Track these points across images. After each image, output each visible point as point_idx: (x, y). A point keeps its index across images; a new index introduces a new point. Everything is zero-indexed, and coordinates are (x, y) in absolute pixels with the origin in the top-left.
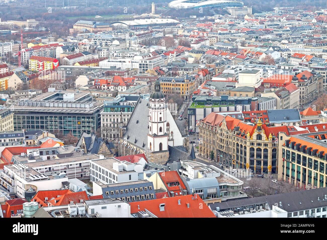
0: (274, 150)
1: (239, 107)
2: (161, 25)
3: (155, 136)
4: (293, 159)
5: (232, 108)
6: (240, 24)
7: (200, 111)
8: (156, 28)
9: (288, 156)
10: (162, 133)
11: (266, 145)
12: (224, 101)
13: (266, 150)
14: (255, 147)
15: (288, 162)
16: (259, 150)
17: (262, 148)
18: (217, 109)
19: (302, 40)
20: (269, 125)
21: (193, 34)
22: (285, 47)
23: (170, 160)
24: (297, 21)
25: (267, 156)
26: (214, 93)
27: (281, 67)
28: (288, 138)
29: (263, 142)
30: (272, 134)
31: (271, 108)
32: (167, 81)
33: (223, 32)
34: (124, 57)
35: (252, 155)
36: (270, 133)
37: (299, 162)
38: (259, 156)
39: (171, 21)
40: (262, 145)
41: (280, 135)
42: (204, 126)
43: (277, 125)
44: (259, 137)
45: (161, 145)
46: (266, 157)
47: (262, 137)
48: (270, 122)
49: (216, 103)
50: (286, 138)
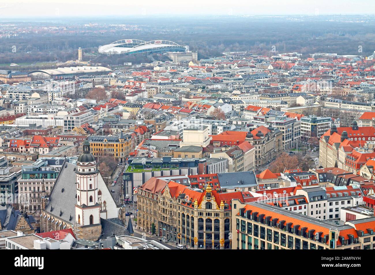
0: (227, 221)
1: (185, 171)
2: (90, 74)
3: (84, 207)
4: (250, 231)
5: (176, 171)
6: (183, 72)
7: (137, 176)
8: (84, 78)
9: (243, 227)
10: (92, 204)
11: (217, 215)
12: (167, 164)
13: (217, 221)
14: (205, 218)
15: (244, 235)
16: (209, 221)
17: (213, 218)
18: (158, 173)
19: (257, 90)
20: (220, 191)
21: (128, 85)
22: (237, 98)
23: (102, 236)
24: (251, 68)
25: (219, 228)
26: (155, 155)
27: (233, 122)
28: (243, 206)
29: (214, 212)
30: (224, 202)
31: (222, 171)
32: (97, 140)
33: (164, 81)
34: (45, 112)
35: (201, 228)
36: (222, 201)
37: (256, 235)
38: (209, 228)
39: (101, 69)
40: (213, 214)
41: (234, 202)
42: (143, 194)
43: (229, 191)
44: (209, 205)
45: (91, 217)
46: (217, 229)
47: (213, 206)
48: (221, 188)
49: (156, 166)
50: (240, 206)
